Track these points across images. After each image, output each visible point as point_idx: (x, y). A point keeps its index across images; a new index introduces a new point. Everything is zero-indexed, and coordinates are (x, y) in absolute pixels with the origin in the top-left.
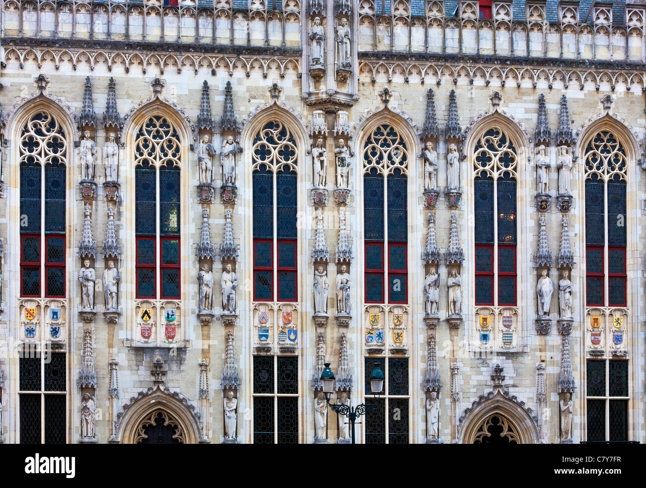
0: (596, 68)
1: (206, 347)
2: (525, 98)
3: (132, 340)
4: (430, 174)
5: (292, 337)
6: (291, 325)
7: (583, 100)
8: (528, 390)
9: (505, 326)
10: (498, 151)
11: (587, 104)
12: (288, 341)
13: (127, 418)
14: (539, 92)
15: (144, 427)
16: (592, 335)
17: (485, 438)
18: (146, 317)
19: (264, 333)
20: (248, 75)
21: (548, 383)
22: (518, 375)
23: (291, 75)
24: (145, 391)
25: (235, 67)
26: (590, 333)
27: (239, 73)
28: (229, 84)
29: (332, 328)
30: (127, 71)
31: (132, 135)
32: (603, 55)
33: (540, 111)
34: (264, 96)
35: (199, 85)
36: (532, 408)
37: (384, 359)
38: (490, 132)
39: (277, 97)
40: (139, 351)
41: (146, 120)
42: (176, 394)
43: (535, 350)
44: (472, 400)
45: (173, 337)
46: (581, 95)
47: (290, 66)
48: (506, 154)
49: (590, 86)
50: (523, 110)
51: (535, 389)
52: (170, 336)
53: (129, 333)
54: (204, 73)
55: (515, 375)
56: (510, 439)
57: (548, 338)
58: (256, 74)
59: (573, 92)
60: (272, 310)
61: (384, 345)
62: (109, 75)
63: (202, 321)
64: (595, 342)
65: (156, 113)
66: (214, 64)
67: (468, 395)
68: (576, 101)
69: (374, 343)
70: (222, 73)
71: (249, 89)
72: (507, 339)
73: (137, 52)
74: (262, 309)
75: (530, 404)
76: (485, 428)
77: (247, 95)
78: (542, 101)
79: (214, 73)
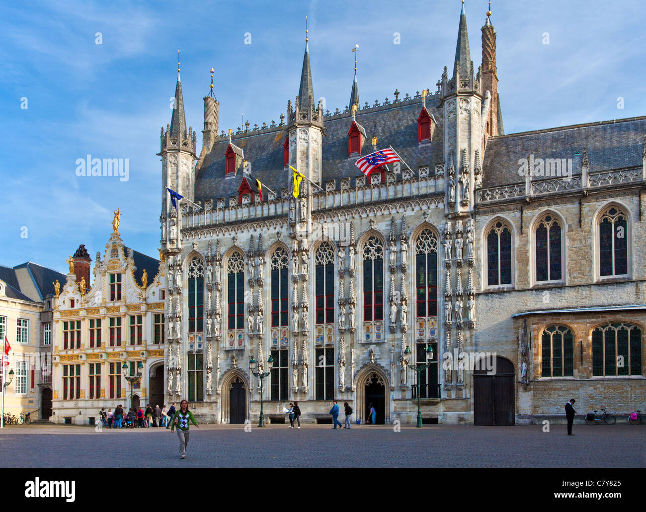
0: (419, 199)
1: (252, 348)
2: (386, 219)
3: (225, 347)
4: (341, 262)
5: (286, 341)
6: (286, 336)
7: (414, 215)
8: (386, 360)
9: (377, 330)
10: (374, 246)
11: (416, 217)
12: (285, 343)
13: (223, 380)
14: (392, 215)
15: (232, 383)
16: (420, 331)
17: (370, 384)
18: (231, 337)
19: (275, 341)
20: (268, 229)
21: (396, 356)
22: (382, 353)
23: (285, 226)
24: (229, 368)
25: (263, 226)
26: (418, 331)
27: (265, 229)
28: (260, 234)
29: (301, 337)
30: (224, 235)
31: (226, 262)
32: (423, 191)
33: (391, 225)
34: (275, 237)
35: (249, 237)
36: (388, 369)
37: (323, 349)
38: (371, 238)
39: (279, 237)
40: (227, 352)
41: (232, 254)
42: (241, 369)
43: (390, 341)
44: (360, 366)
45: (241, 345)
46: (413, 213)
47: (285, 222)
48: (378, 247)
49: (417, 208)
50: (385, 226)
51: (389, 360)
52: (240, 345)
53: (224, 344)
54: (252, 232)
55: (380, 354)
56: (382, 384)
57: (395, 335)
58: (272, 228)
59: (409, 213)
60: (278, 330)
61: (323, 343)
62: (217, 238)
63: (250, 338)
64: (421, 335)
65: (235, 251)
66: (255, 226)
67: (359, 364)
68: (410, 217)
69: (320, 342)
70: (258, 230)
71: (269, 235)
72: (378, 336)
73: (227, 227)
74: (275, 330)
75: (387, 368)
76: (370, 379)
77: (268, 238)
78: (393, 220)
79: (255, 230)
